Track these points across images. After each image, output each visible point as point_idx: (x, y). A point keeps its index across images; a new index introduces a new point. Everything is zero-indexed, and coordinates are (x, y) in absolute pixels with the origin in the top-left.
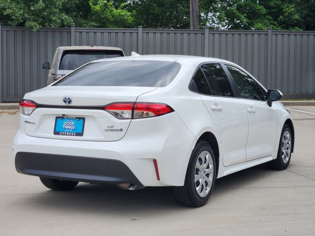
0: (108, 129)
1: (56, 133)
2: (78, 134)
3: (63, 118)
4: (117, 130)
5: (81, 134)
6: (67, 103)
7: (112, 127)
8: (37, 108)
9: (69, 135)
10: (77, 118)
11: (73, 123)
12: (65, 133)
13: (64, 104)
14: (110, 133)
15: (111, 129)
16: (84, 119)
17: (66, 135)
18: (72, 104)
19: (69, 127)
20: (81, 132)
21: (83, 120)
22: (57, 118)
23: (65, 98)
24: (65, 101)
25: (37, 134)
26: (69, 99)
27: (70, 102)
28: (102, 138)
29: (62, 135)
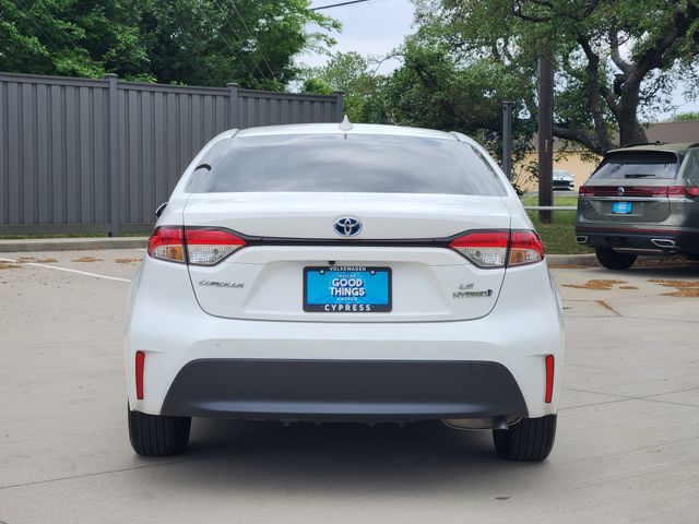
0: (463, 291)
1: (310, 307)
2: (376, 308)
3: (326, 269)
4: (480, 294)
5: (387, 308)
6: (348, 233)
7: (470, 286)
8: (245, 246)
9: (352, 311)
10: (369, 269)
11: (358, 281)
12: (341, 307)
13: (337, 236)
14: (466, 300)
15: (470, 293)
16: (388, 270)
17: (343, 310)
18: (360, 235)
19: (348, 291)
20: (385, 301)
21: (386, 273)
22: (307, 270)
23: (342, 221)
24: (340, 229)
25: (250, 311)
26: (353, 222)
27: (355, 230)
28: (446, 313)
29: (331, 311)
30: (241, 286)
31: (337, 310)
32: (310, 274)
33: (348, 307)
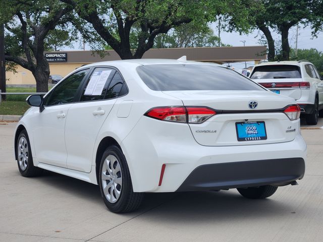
0: (289, 130)
1: (239, 139)
2: (262, 138)
3: (244, 123)
5: (265, 138)
7: (290, 128)
10: (258, 122)
11: (254, 127)
12: (251, 138)
16: (264, 123)
17: (252, 140)
18: (257, 108)
19: (252, 132)
20: (264, 135)
22: (237, 124)
23: (251, 103)
24: (250, 106)
26: (255, 103)
27: (256, 106)
29: (248, 140)
30: (215, 131)
31: (250, 140)
32: (238, 125)
33: (253, 139)
